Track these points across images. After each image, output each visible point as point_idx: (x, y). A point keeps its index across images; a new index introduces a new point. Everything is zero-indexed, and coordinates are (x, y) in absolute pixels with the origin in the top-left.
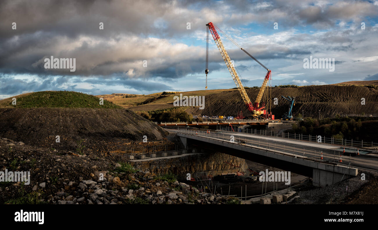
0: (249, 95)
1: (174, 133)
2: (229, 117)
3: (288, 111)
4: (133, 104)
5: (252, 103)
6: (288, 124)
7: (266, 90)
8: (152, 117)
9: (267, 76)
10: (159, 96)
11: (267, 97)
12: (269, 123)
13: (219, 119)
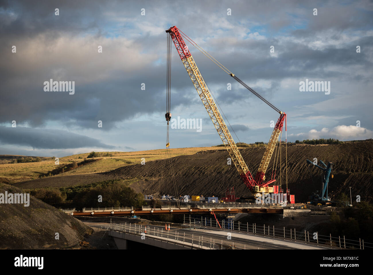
0: (246, 158)
1: (103, 230)
2: (209, 199)
3: (320, 188)
4: (32, 174)
5: (253, 172)
6: (321, 213)
7: (278, 150)
8: (67, 199)
9: (279, 123)
10: (83, 160)
11: (279, 163)
12: (285, 211)
13: (193, 202)
